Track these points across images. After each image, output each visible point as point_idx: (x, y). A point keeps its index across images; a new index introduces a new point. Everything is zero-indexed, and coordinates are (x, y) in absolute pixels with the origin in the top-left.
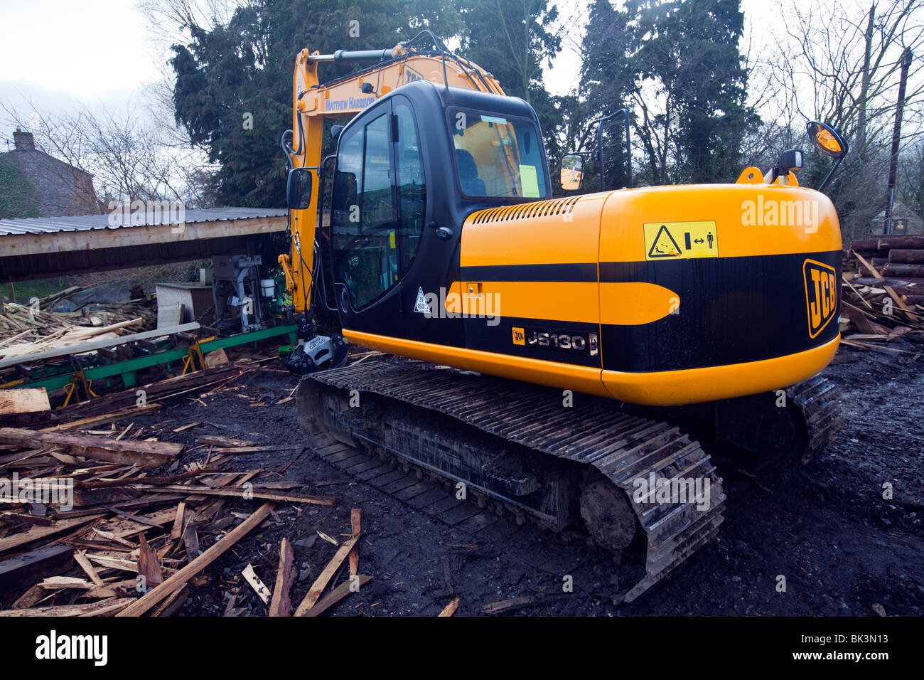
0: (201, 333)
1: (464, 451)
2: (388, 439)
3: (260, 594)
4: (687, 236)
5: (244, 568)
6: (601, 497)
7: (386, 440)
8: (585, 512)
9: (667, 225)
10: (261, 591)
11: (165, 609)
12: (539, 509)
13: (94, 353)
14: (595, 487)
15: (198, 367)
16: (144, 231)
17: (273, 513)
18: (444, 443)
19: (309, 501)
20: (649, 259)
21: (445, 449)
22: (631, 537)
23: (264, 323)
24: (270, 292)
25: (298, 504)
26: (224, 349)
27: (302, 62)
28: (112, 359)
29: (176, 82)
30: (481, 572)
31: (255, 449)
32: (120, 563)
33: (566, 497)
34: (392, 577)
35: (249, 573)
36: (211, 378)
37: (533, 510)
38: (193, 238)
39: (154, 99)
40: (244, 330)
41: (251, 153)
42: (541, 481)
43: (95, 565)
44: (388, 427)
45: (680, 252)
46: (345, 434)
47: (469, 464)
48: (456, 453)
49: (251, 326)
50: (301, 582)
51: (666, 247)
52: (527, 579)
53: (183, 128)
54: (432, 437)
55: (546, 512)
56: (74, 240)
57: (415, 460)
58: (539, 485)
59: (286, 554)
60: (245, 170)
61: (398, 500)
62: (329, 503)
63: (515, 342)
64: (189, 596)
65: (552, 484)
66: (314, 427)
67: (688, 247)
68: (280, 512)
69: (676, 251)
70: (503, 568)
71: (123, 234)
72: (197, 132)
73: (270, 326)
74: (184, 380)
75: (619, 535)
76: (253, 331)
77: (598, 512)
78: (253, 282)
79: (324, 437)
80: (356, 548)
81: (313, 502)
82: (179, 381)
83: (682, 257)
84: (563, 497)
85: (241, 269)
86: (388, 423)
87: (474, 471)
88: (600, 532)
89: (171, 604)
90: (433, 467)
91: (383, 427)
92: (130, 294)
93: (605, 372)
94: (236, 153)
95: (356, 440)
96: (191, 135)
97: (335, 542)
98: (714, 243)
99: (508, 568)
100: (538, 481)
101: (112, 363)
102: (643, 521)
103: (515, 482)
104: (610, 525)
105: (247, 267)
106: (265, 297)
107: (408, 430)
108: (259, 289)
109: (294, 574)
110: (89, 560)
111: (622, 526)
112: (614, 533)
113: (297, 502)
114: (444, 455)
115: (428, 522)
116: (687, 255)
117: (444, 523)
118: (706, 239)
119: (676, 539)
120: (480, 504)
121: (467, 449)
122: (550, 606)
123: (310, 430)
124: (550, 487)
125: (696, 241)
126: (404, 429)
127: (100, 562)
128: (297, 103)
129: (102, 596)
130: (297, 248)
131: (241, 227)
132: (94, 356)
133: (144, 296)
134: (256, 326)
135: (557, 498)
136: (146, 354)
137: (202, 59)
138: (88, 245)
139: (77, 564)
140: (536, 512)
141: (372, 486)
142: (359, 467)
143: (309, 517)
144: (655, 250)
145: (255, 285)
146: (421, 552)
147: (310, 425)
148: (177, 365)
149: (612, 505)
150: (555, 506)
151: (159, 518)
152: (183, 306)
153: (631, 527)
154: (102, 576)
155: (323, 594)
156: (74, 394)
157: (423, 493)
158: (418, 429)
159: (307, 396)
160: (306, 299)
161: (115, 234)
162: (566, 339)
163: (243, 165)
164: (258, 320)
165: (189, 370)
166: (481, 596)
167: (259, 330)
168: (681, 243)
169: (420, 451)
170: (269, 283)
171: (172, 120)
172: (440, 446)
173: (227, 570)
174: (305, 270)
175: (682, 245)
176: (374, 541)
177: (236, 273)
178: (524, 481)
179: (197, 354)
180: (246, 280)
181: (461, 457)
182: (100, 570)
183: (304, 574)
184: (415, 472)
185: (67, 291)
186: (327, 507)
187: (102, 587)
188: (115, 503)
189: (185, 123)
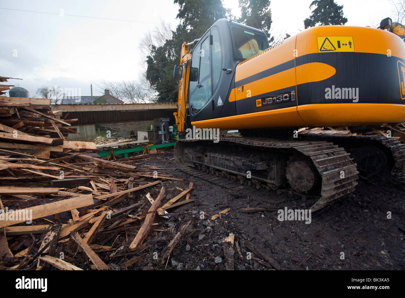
0: (149, 143)
1: (235, 159)
2: (206, 161)
3: (151, 202)
4: (339, 42)
5: (146, 194)
6: (297, 168)
7: (205, 161)
8: (288, 177)
9: (329, 38)
10: (151, 201)
11: (115, 200)
12: (267, 179)
13: (117, 147)
14: (294, 164)
15: (147, 153)
16: (133, 106)
17: (161, 182)
18: (228, 158)
19: (174, 179)
20: (320, 52)
21: (227, 160)
22: (312, 184)
23: (169, 141)
24: (171, 130)
25: (170, 180)
26: (156, 149)
27: (184, 46)
28: (122, 149)
29: (147, 67)
30: (240, 201)
31: (160, 168)
32: (105, 186)
33: (279, 172)
34: (203, 201)
35: (148, 196)
36: (151, 156)
37: (263, 179)
38: (147, 109)
39: (141, 75)
40: (163, 142)
41: (168, 87)
42: (268, 165)
43: (96, 186)
44: (206, 156)
45: (335, 49)
46: (190, 162)
47: (237, 164)
48: (232, 161)
49: (165, 142)
50: (166, 199)
51: (328, 46)
52: (261, 204)
53: (148, 81)
54: (222, 156)
55: (270, 180)
56: (112, 107)
57: (216, 167)
58: (267, 167)
59: (163, 191)
60: (166, 92)
61: (208, 181)
62: (182, 180)
63: (257, 106)
64: (125, 199)
65: (273, 166)
66: (180, 161)
67: (339, 47)
68: (164, 183)
69: (333, 49)
70: (250, 201)
71: (127, 106)
72: (152, 82)
73: (171, 142)
74: (142, 156)
75: (305, 185)
76: (165, 143)
77: (295, 175)
78: (166, 127)
79: (184, 165)
80: (190, 192)
81: (176, 179)
82: (141, 157)
83: (336, 51)
84: (278, 172)
85: (163, 122)
86: (206, 154)
87: (239, 167)
88: (296, 184)
89: (117, 199)
90: (222, 169)
91: (204, 156)
92: (130, 134)
93: (299, 107)
94: (163, 87)
95: (194, 163)
96: (151, 83)
97: (182, 190)
98: (352, 46)
99: (253, 201)
100: (267, 165)
101: (122, 150)
102: (320, 170)
103: (256, 164)
104: (301, 180)
105: (164, 122)
106: (170, 132)
107: (214, 155)
108: (168, 129)
109: (164, 196)
110: (95, 184)
111: (307, 180)
112: (303, 184)
113: (170, 179)
114: (227, 163)
115: (220, 188)
116: (338, 50)
117: (226, 188)
118: (348, 44)
119: (336, 183)
120: (241, 182)
121: (236, 158)
122: (272, 212)
123: (179, 162)
124: (272, 168)
125: (343, 44)
126: (212, 156)
127: (98, 185)
128: (181, 59)
129: (96, 194)
130: (180, 109)
131: (163, 106)
132: (117, 148)
133: (134, 134)
134: (167, 142)
135: (275, 172)
136: (132, 148)
137: (155, 60)
138: (116, 109)
139: (90, 184)
140: (265, 180)
141: (199, 178)
142: (195, 173)
143: (174, 183)
144: (323, 48)
145: (167, 128)
146: (216, 195)
147: (179, 160)
148: (141, 152)
149: (302, 171)
150: (274, 176)
151: (122, 180)
152: (145, 136)
153: (312, 180)
154: (98, 189)
155: (174, 203)
156: (110, 158)
157: (218, 180)
158: (217, 154)
159: (178, 150)
160: (182, 126)
161: (124, 106)
162: (280, 97)
163: (166, 90)
164: (167, 140)
165: (145, 154)
166: (240, 208)
167: (168, 143)
168: (336, 45)
169: (218, 163)
170: (171, 127)
171: (146, 79)
172: (226, 159)
173: (141, 195)
174: (182, 117)
175: (336, 46)
176: (197, 191)
177: (161, 124)
178: (260, 164)
179: (147, 149)
180: (164, 126)
181: (234, 162)
182: (98, 188)
183: (168, 197)
184: (216, 173)
185: (114, 134)
186: (181, 181)
187: (97, 192)
188: (109, 174)
189: (149, 80)
